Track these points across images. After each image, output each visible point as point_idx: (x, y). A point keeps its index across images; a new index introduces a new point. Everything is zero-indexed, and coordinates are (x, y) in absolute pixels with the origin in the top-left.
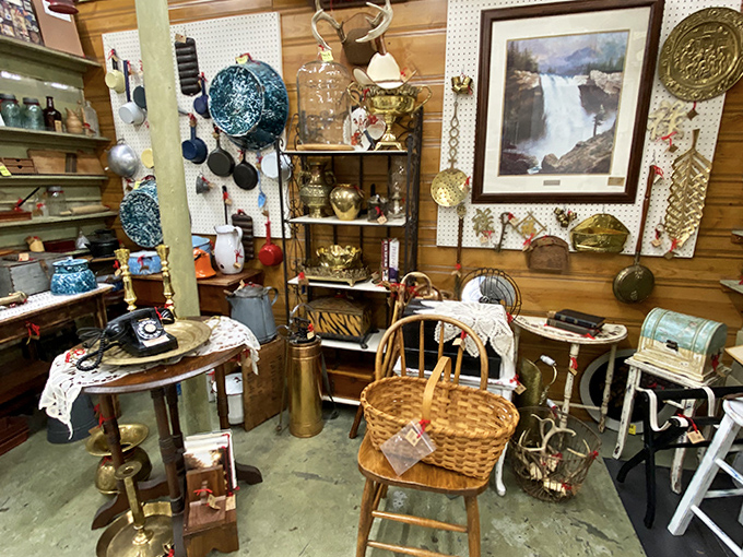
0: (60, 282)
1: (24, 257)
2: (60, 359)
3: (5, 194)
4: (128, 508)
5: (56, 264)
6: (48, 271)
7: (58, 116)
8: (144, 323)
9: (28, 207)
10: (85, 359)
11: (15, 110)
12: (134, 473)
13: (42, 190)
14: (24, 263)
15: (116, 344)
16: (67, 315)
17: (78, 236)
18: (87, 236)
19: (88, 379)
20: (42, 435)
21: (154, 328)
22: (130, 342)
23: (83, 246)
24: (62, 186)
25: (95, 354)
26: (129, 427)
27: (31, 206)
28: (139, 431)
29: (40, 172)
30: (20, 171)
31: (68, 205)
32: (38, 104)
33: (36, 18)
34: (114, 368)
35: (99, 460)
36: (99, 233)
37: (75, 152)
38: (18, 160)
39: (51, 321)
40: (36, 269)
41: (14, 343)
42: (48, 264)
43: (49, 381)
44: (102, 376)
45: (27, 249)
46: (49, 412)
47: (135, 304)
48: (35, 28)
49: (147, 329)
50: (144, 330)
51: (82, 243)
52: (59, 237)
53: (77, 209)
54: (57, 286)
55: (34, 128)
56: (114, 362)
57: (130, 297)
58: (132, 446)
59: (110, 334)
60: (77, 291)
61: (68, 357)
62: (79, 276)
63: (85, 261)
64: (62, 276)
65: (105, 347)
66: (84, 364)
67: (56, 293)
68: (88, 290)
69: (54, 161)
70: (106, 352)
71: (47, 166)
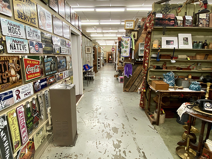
0: (192, 87)
1: (186, 79)
2: (184, 103)
3: (187, 64)
4: (186, 146)
5: (192, 82)
6: (190, 83)
7: (207, 45)
8: (207, 103)
9: (191, 68)
10: (189, 106)
11: (196, 44)
12: (190, 138)
13: (196, 63)
14: (186, 80)
15: (198, 106)
16: (190, 95)
17: (201, 76)
18: (203, 76)
19: (188, 110)
20: (176, 119)
21: (209, 106)
22: (201, 107)
23: (201, 79)
24: (201, 63)
25: (192, 106)
26: (194, 128)
27: (192, 67)
28: (196, 131)
29: (197, 59)
30: (193, 59)
31: (201, 68)
32: (202, 42)
33: (209, 20)
34: (195, 111)
35: (185, 131)
36: (207, 76)
37: (208, 54)
38: (193, 56)
39: (186, 95)
40: (187, 82)
41: (177, 97)
42: (191, 82)
43: (180, 107)
44: (191, 111)
45: (187, 77)
46: (178, 113)
47: (208, 98)
48: (208, 23)
49: (207, 105)
50: (206, 105)
51: (202, 78)
52: (196, 76)
53: (203, 69)
54: (191, 87)
55: (199, 49)
56: (195, 109)
57: (207, 96)
58: (193, 133)
59: (197, 103)
60: (195, 90)
61: (186, 104)
62: (197, 86)
63: (200, 83)
64: (193, 85)
65: (195, 105)
66: (188, 107)
67: (190, 89)
68: (198, 91)
69: (202, 56)
70: (195, 106)
71: (199, 58)
